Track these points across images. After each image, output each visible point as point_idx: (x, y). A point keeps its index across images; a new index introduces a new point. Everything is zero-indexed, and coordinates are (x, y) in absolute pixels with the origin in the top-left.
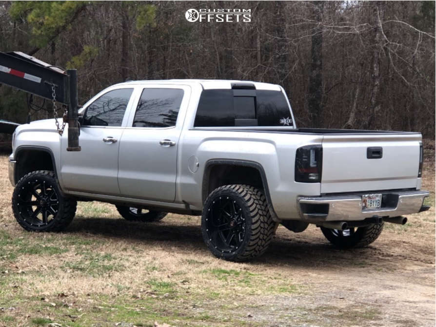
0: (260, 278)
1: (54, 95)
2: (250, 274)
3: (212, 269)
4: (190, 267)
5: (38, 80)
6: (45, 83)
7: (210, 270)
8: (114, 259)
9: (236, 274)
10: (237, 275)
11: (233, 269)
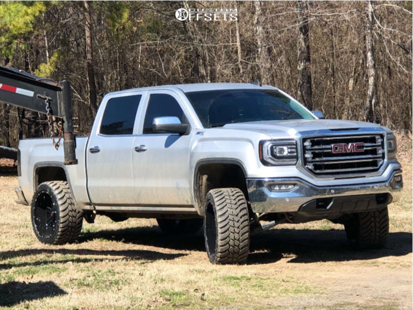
0: (273, 282)
1: (48, 108)
2: (262, 279)
3: (222, 276)
4: (199, 276)
5: (30, 94)
6: (38, 97)
7: (220, 278)
8: (118, 273)
9: (247, 280)
10: (249, 281)
11: (244, 275)
